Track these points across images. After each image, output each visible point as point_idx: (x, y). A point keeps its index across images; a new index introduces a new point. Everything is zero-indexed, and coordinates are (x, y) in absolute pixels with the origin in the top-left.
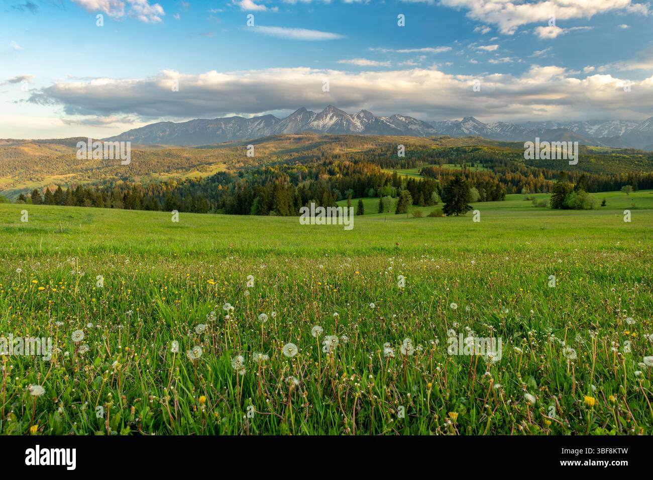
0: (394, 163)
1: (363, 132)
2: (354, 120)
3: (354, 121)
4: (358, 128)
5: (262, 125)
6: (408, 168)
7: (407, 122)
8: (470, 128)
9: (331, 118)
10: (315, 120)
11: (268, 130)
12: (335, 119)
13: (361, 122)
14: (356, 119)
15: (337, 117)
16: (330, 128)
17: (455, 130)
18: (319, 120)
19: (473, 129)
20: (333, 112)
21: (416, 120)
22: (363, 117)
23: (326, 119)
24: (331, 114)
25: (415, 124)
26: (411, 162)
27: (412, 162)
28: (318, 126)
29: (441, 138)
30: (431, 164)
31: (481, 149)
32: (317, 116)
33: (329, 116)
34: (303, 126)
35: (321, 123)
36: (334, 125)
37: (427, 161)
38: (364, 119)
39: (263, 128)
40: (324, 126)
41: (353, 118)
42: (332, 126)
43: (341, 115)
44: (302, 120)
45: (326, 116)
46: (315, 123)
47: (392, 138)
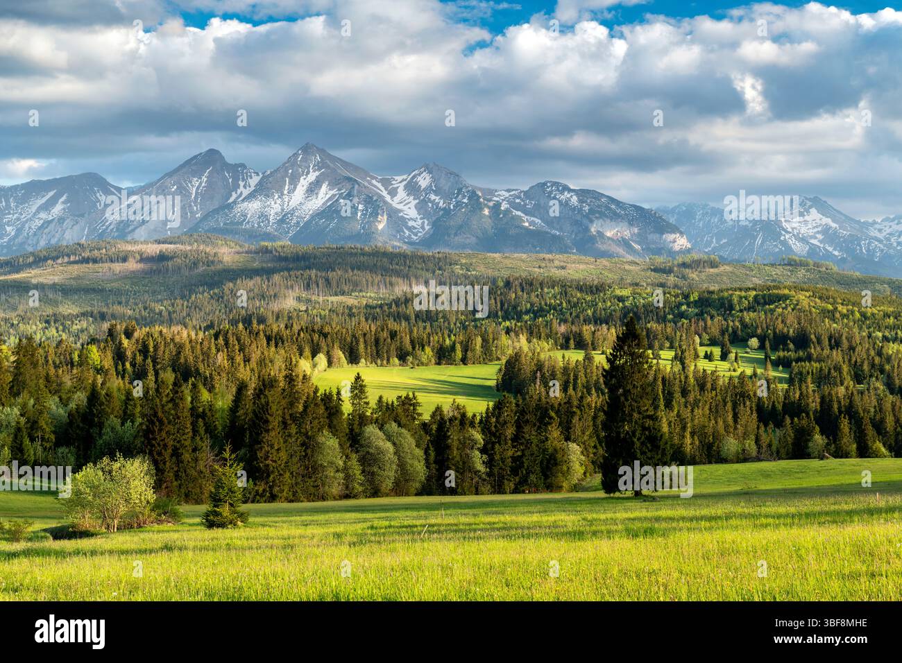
0: (407, 340)
1: (428, 241)
2: (397, 199)
3: (395, 203)
4: (409, 229)
5: (58, 209)
6: (464, 361)
7: (587, 208)
8: (812, 237)
9: (312, 189)
10: (251, 196)
11: (76, 228)
12: (325, 194)
13: (421, 207)
14: (402, 194)
15: (332, 185)
16: (308, 223)
17: (759, 241)
18: (267, 196)
19: (821, 242)
20: (318, 167)
21: (617, 203)
22: (429, 190)
23: (291, 191)
24: (312, 176)
25: (615, 217)
26: (479, 340)
27: (485, 340)
28: (263, 216)
29: (684, 265)
30: (565, 347)
31: (786, 297)
32: (260, 183)
33: (304, 183)
34: (205, 218)
35: (274, 207)
36: (320, 214)
37: (548, 336)
38: (433, 197)
39: (61, 220)
40: (283, 220)
41: (393, 193)
42: (313, 217)
43: (349, 179)
44: (206, 195)
45: (294, 181)
46: (254, 206)
47: (507, 262)
